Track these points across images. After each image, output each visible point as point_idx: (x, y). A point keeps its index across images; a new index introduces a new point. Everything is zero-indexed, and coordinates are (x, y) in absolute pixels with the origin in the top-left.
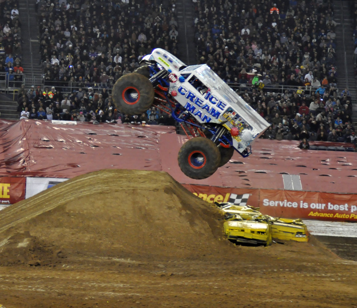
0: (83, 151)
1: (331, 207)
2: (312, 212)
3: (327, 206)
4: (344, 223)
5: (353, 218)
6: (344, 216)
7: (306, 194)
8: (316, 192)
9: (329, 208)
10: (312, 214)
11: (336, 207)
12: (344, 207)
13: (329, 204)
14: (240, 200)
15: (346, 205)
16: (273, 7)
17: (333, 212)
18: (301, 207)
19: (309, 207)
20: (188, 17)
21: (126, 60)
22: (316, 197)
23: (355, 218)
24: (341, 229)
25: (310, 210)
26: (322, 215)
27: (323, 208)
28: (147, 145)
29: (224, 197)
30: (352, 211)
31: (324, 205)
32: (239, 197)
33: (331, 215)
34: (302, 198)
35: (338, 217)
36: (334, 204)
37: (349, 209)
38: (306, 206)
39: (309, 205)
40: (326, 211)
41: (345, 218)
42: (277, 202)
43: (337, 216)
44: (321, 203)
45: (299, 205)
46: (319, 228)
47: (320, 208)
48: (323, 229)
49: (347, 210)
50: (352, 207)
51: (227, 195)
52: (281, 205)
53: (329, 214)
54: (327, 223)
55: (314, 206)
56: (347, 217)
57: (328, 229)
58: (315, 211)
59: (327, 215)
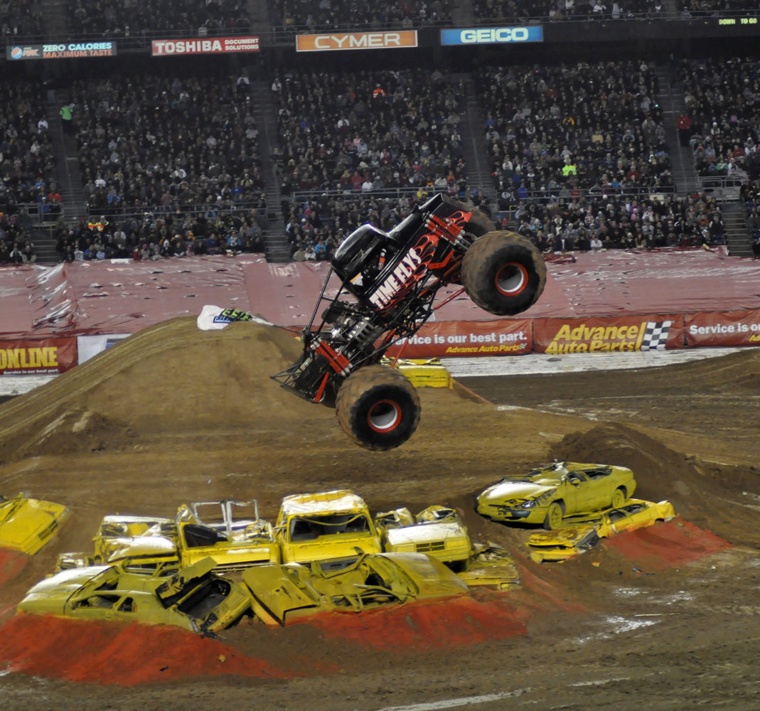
0: (147, 296)
1: (474, 338)
2: (450, 348)
3: (468, 338)
4: (492, 358)
5: (503, 350)
6: (491, 349)
7: (441, 325)
8: (454, 321)
9: (472, 341)
10: (450, 350)
11: (480, 339)
12: (490, 338)
13: (471, 335)
15: (493, 335)
16: (376, 88)
17: (478, 345)
18: (436, 342)
19: (446, 342)
20: (269, 111)
21: (192, 173)
22: (454, 327)
23: (505, 350)
24: (489, 366)
25: (447, 345)
26: (464, 350)
27: (464, 341)
28: (230, 280)
30: (501, 341)
31: (465, 337)
33: (475, 350)
34: (436, 330)
35: (484, 350)
36: (477, 334)
37: (498, 339)
38: (441, 340)
39: (446, 339)
40: (468, 344)
41: (493, 352)
43: (483, 349)
44: (462, 335)
45: (433, 341)
46: (461, 368)
47: (460, 341)
48: (466, 368)
49: (494, 340)
50: (501, 336)
53: (472, 348)
55: (453, 339)
56: (496, 349)
57: (473, 368)
58: (453, 345)
59: (469, 350)
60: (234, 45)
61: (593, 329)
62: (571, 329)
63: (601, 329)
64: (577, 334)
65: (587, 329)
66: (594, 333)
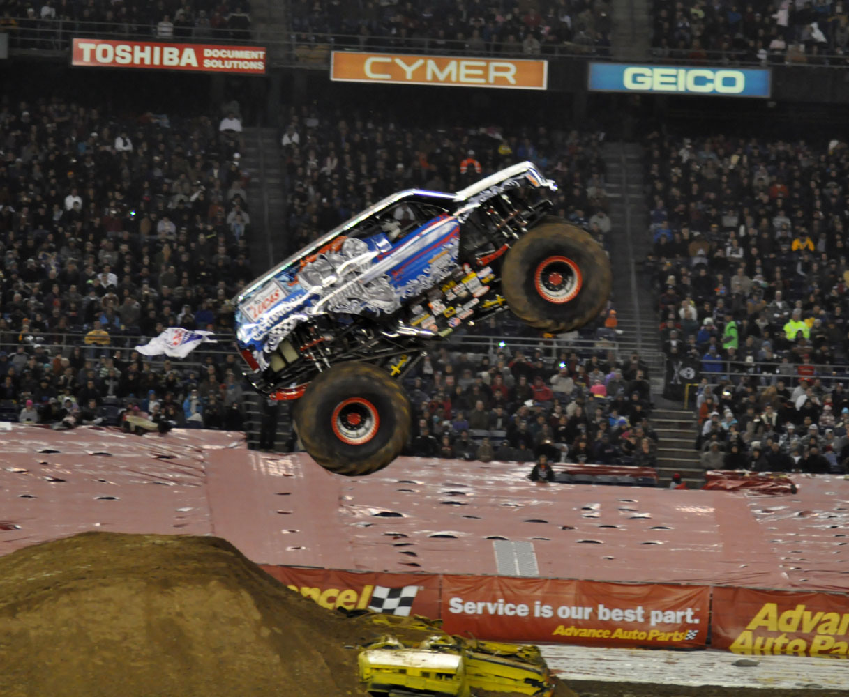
0: (27, 492)
1: (604, 613)
2: (561, 627)
3: (595, 613)
4: (634, 651)
5: (654, 638)
6: (634, 635)
7: (547, 585)
8: (571, 580)
9: (601, 617)
10: (560, 631)
11: (616, 615)
12: (634, 615)
13: (601, 607)
14: (396, 601)
15: (640, 610)
16: (466, 156)
17: (610, 626)
18: (537, 614)
19: (555, 615)
20: (272, 181)
21: (127, 279)
22: (571, 592)
23: (659, 639)
24: (628, 665)
25: (556, 621)
26: (585, 633)
27: (587, 617)
28: (178, 476)
29: (359, 593)
30: (653, 622)
31: (589, 610)
32: (394, 593)
33: (605, 634)
34: (539, 593)
35: (621, 637)
36: (611, 607)
37: (647, 617)
38: (547, 612)
39: (555, 610)
40: (593, 623)
41: (637, 640)
42: (481, 605)
43: (619, 634)
44: (583, 605)
45: (532, 611)
46: (578, 663)
47: (579, 617)
48: (587, 664)
49: (641, 620)
50: (653, 613)
51: (367, 590)
52: (491, 611)
53: (601, 631)
54: (596, 652)
55: (566, 612)
56: (642, 636)
57: (598, 666)
58: (567, 623)
59: (595, 633)
60: (219, 59)
61: (819, 615)
62: (780, 611)
63: (834, 617)
64: (789, 621)
65: (808, 614)
66: (820, 623)
